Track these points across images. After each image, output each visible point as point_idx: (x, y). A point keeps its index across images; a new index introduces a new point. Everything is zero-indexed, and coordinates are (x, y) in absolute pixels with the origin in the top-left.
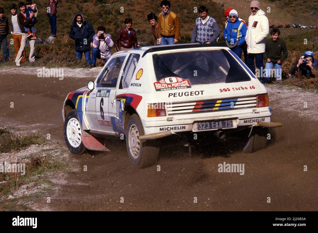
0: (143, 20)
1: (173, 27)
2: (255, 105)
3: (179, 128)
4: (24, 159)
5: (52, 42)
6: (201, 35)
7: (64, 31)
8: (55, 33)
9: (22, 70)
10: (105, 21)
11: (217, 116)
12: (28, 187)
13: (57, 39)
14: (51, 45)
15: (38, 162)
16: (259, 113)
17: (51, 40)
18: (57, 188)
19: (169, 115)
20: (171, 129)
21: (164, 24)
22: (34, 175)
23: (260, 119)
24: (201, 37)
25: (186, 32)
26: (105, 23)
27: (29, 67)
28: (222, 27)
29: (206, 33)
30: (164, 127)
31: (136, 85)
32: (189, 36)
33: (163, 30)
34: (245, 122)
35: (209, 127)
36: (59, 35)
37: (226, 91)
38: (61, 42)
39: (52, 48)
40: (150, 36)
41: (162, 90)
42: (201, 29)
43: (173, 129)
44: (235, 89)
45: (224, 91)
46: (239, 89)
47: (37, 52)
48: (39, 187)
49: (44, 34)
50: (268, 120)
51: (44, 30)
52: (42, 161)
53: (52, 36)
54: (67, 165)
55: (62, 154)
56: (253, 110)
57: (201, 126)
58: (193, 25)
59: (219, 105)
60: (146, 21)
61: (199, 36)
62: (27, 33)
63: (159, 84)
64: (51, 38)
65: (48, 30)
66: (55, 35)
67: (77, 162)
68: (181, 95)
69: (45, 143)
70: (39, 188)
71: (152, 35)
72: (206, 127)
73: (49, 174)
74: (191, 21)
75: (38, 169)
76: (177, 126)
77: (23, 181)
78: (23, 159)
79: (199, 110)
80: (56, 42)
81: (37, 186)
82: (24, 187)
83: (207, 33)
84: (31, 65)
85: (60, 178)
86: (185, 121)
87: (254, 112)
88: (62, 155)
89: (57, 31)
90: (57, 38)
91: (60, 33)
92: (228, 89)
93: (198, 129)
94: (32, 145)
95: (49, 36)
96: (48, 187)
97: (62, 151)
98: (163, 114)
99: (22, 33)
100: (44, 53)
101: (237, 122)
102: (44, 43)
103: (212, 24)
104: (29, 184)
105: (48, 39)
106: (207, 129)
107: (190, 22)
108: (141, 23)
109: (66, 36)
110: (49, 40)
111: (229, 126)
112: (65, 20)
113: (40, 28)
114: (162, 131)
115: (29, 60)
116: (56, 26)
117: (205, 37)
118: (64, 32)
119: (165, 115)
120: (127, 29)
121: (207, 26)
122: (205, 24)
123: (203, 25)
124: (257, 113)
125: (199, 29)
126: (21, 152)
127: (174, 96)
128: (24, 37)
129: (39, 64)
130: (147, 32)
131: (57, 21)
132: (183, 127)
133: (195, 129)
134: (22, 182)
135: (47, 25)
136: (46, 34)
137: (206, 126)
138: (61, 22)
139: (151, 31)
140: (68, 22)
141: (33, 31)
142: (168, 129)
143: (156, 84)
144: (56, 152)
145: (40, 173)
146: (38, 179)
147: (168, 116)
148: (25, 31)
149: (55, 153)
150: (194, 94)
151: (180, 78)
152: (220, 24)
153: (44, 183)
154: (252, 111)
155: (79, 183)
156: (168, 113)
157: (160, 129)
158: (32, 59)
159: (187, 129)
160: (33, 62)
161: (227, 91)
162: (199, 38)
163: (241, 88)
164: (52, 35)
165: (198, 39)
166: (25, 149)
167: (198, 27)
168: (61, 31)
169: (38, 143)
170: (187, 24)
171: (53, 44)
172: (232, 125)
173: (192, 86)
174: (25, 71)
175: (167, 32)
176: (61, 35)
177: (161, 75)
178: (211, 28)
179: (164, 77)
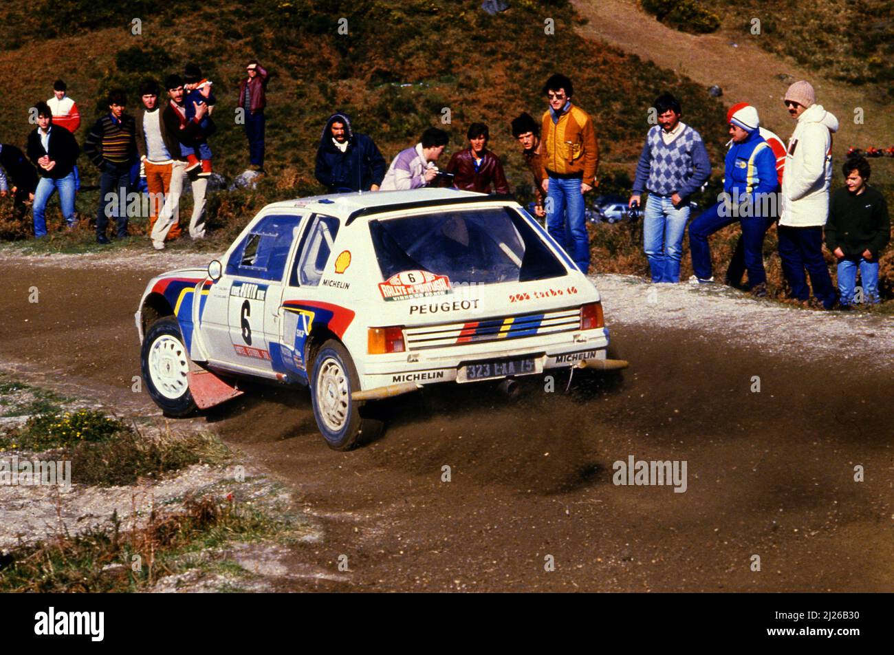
0: (500, 130)
1: (577, 151)
2: (577, 325)
3: (431, 376)
4: (172, 503)
5: (252, 184)
6: (658, 173)
7: (284, 156)
8: (261, 164)
9: (170, 259)
10: (397, 132)
11: (506, 351)
12: (179, 581)
13: (266, 179)
14: (251, 193)
15: (208, 513)
16: (585, 341)
17: (249, 181)
18: (260, 586)
19: (411, 349)
20: (415, 378)
21: (553, 142)
22: (195, 549)
23: (587, 353)
24: (660, 180)
25: (617, 163)
26: (396, 136)
27: (189, 253)
28: (715, 153)
29: (673, 168)
30: (402, 375)
31: (337, 284)
32: (626, 174)
33: (552, 157)
34: (558, 360)
35: (488, 374)
36: (272, 167)
37: (522, 298)
38: (275, 187)
39: (251, 202)
40: (519, 172)
41: (395, 299)
42: (659, 158)
43: (418, 377)
44: (538, 295)
45: (518, 300)
46: (548, 295)
47: (210, 211)
48: (210, 582)
49: (230, 162)
50: (601, 356)
51: (229, 154)
52: (219, 510)
53: (253, 170)
54: (288, 523)
55: (273, 493)
56: (575, 336)
57: (473, 371)
58: (637, 145)
59: (508, 328)
60: (508, 132)
61: (653, 177)
62: (187, 161)
63: (388, 286)
64: (249, 174)
65: (241, 152)
66: (259, 167)
67: (314, 517)
68: (433, 309)
69: (229, 461)
70: (211, 586)
71: (523, 170)
72: (482, 373)
73: (237, 545)
74: (632, 135)
75: (209, 532)
76: (427, 372)
77: (167, 565)
78: (167, 503)
79: (470, 339)
80: (263, 185)
81: (206, 580)
82: (171, 581)
83: (676, 168)
84: (192, 247)
85: (267, 559)
86: (443, 361)
87: (576, 340)
88: (275, 495)
89: (265, 155)
90: (266, 175)
91: (275, 162)
92: (525, 294)
93: (469, 377)
94: (193, 464)
95: (244, 169)
96: (234, 582)
97: (276, 486)
98: (399, 347)
99: (172, 161)
100: (231, 214)
101: (542, 361)
102: (232, 188)
103: (689, 145)
104: (182, 572)
105: (240, 177)
106: (484, 377)
107: (628, 137)
108: (495, 138)
109: (289, 170)
110: (245, 179)
111: (527, 368)
112: (288, 126)
113: (220, 147)
114: (398, 382)
115: (188, 233)
116: (263, 143)
117: (669, 181)
118: (285, 159)
119: (404, 350)
120: (473, 152)
121: (676, 151)
122: (672, 146)
123: (667, 147)
124: (583, 341)
125: (655, 156)
126: (163, 485)
127: (421, 312)
128: (179, 169)
129: (216, 244)
130: (509, 163)
131: (266, 129)
132: (438, 373)
133: (461, 378)
134: (165, 567)
135: (239, 139)
136: (237, 164)
137: (484, 370)
138: (277, 130)
139: (521, 160)
140: (295, 131)
141: (204, 155)
142: (409, 378)
143: (382, 286)
144: (260, 486)
145: (213, 544)
146: (207, 559)
147: (408, 352)
148: (183, 154)
149: (256, 491)
150: (460, 307)
151: (429, 273)
152: (711, 143)
153: (224, 570)
154: (572, 339)
155: (318, 573)
156: (408, 346)
157: (394, 378)
158: (196, 231)
159: (447, 377)
160: (199, 239)
161: (525, 300)
162: (654, 182)
163: (550, 293)
164: (252, 166)
165: (651, 183)
166: (173, 478)
167: (652, 153)
168: (276, 156)
169: (209, 462)
170: (622, 142)
171: (254, 191)
172: (533, 366)
173: (454, 290)
174: (178, 262)
175: (563, 162)
176: (277, 166)
177: (391, 267)
178: (687, 156)
179: (398, 270)
